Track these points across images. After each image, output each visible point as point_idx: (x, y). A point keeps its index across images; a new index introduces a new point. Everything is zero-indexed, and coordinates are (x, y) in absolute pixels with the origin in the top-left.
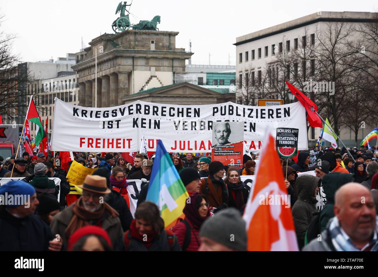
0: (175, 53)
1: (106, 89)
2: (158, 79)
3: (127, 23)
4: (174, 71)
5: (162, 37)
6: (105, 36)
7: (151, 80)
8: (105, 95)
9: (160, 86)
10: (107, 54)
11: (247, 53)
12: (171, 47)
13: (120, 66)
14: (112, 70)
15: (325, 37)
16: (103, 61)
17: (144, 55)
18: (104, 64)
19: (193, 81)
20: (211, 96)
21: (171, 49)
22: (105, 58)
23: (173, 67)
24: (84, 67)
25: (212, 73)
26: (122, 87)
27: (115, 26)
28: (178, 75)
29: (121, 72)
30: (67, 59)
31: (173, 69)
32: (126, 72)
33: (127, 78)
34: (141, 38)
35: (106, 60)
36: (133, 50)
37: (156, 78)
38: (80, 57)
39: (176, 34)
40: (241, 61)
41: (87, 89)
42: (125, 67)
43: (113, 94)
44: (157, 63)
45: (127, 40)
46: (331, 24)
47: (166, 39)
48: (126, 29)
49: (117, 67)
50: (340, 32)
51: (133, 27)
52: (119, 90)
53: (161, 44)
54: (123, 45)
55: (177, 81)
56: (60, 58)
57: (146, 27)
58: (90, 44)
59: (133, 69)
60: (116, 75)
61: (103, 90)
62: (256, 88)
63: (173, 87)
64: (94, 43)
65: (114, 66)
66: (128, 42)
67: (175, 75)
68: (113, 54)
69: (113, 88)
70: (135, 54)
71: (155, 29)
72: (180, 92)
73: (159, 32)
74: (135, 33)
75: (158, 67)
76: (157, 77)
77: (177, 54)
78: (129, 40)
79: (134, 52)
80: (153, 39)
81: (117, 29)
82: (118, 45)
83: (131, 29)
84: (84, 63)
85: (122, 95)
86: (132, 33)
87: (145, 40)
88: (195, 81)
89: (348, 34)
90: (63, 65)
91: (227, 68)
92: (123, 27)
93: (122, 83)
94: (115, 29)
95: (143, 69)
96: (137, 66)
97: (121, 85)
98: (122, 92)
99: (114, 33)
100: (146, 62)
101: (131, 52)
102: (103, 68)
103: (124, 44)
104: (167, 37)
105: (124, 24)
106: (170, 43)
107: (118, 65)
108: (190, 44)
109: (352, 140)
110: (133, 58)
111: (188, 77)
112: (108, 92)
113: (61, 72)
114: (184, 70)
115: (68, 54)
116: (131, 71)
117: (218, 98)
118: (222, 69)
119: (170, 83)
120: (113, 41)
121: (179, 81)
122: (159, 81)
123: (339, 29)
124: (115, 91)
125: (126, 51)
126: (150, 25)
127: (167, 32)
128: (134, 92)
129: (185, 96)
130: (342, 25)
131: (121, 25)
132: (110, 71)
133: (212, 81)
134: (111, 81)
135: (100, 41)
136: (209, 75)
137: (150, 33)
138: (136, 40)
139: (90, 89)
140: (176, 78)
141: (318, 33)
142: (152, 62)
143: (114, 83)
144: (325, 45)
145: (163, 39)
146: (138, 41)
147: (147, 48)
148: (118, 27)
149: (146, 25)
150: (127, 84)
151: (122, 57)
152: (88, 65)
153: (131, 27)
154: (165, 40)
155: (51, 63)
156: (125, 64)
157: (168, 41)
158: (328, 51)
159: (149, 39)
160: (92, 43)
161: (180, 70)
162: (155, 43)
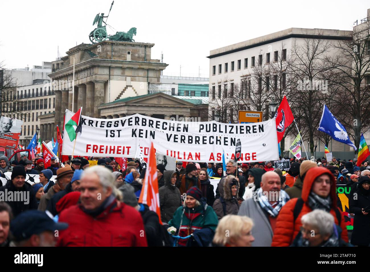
0: (150, 64)
1: (82, 98)
2: (133, 88)
3: (104, 34)
4: (149, 81)
5: (138, 48)
6: (82, 46)
7: (127, 90)
8: (81, 103)
9: (135, 95)
10: (84, 64)
11: (220, 66)
12: (146, 58)
13: (97, 75)
14: (89, 79)
15: (303, 53)
16: (80, 70)
17: (120, 65)
18: (81, 73)
19: (167, 92)
20: (185, 106)
21: (146, 60)
22: (82, 68)
23: (148, 77)
24: (61, 75)
25: (184, 85)
26: (99, 95)
27: (92, 36)
28: (153, 85)
29: (97, 81)
30: (43, 68)
31: (148, 80)
32: (102, 81)
33: (104, 88)
34: (117, 49)
35: (83, 69)
36: (110, 60)
37: (131, 88)
38: (55, 65)
39: (152, 46)
40: (214, 73)
41: (63, 97)
42: (101, 76)
43: (89, 102)
44: (133, 73)
45: (104, 50)
46: (308, 40)
47: (141, 50)
48: (103, 40)
49: (94, 76)
50: (317, 47)
51: (110, 38)
52: (95, 98)
53: (137, 55)
54: (99, 55)
55: (151, 91)
56: (35, 66)
57: (122, 38)
58: (67, 53)
59: (110, 79)
60: (92, 84)
61: (79, 98)
62: (231, 100)
63: (147, 97)
64: (71, 52)
65: (91, 75)
66: (105, 52)
67: (150, 85)
68: (90, 64)
69: (89, 96)
70: (112, 64)
71: (131, 40)
72: (155, 102)
73: (136, 44)
74: (112, 44)
75: (133, 77)
76: (133, 87)
77: (152, 65)
78: (106, 50)
79: (110, 62)
80: (129, 50)
81: (94, 39)
82: (95, 55)
83: (107, 39)
84: (61, 71)
85: (98, 104)
86: (109, 44)
87: (121, 51)
88: (169, 91)
89: (324, 50)
90: (39, 73)
91: (197, 80)
92: (100, 37)
93: (98, 91)
94: (92, 40)
95: (119, 79)
96: (113, 75)
97: (97, 94)
98: (98, 100)
99: (91, 43)
100: (122, 72)
101: (108, 62)
102: (80, 76)
103: (101, 54)
104: (143, 49)
105: (101, 34)
106: (145, 54)
107: (94, 74)
108: (161, 56)
109: (321, 152)
110: (110, 68)
111: (163, 87)
112: (85, 100)
113: (37, 80)
114: (158, 81)
115: (43, 63)
116: (108, 81)
117: (191, 108)
118: (193, 80)
119: (145, 93)
120: (90, 51)
121: (153, 91)
122: (135, 90)
123: (317, 45)
124: (91, 100)
125: (103, 61)
126: (126, 37)
127: (143, 43)
128: (109, 101)
129: (160, 105)
130: (319, 41)
131: (98, 36)
132: (87, 80)
133: (183, 92)
134: (87, 90)
135: (77, 50)
136: (180, 86)
137: (126, 45)
138: (113, 51)
139: (66, 97)
140: (151, 89)
141: (296, 48)
142: (128, 72)
143: (90, 91)
144: (302, 60)
145: (139, 50)
146: (115, 52)
147: (123, 59)
148: (95, 38)
149: (122, 36)
150: (103, 93)
151: (99, 66)
152: (65, 74)
153: (108, 38)
154: (141, 52)
155: (27, 71)
156: (102, 73)
157: (144, 52)
158: (305, 65)
159: (125, 50)
160: (69, 52)
161: (154, 80)
162: (131, 54)
